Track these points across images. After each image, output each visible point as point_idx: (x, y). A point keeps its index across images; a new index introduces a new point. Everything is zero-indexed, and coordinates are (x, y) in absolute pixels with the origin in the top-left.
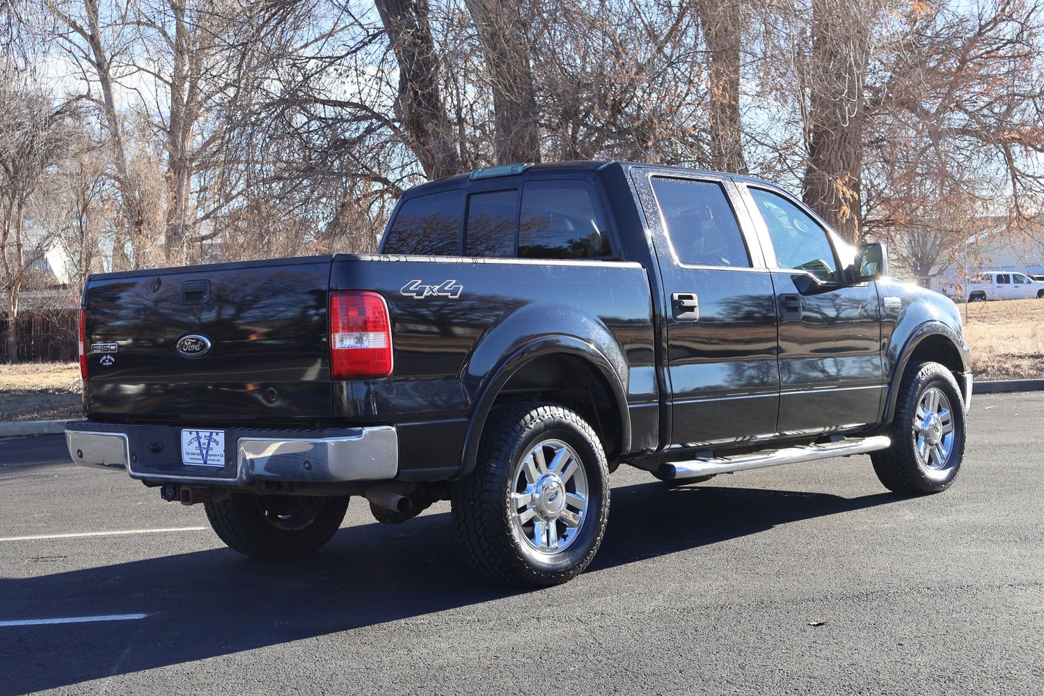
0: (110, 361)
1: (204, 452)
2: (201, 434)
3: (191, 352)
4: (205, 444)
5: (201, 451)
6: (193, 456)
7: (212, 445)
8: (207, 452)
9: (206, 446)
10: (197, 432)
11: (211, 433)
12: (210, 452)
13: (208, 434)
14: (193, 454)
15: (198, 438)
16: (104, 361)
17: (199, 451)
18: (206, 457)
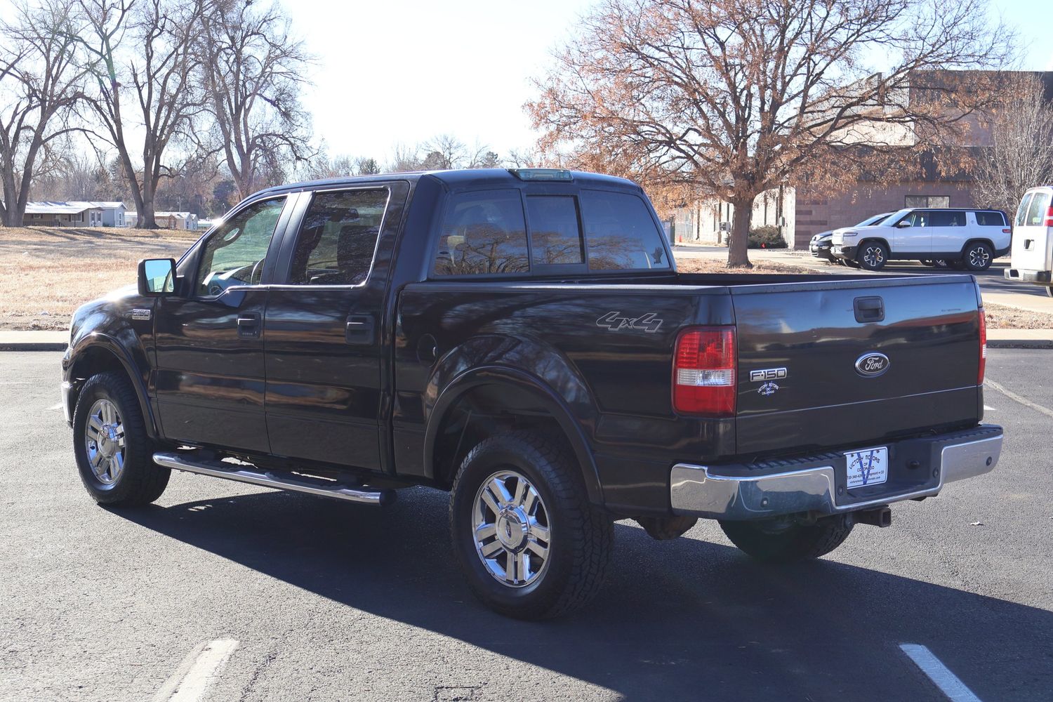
0: (772, 388)
1: (866, 472)
2: (862, 455)
3: (874, 370)
4: (866, 464)
5: (863, 472)
6: (855, 479)
7: (874, 463)
8: (869, 471)
9: (867, 466)
10: (858, 454)
11: (872, 451)
12: (871, 471)
13: (869, 453)
14: (855, 477)
15: (860, 459)
16: (765, 390)
17: (860, 473)
18: (867, 477)
